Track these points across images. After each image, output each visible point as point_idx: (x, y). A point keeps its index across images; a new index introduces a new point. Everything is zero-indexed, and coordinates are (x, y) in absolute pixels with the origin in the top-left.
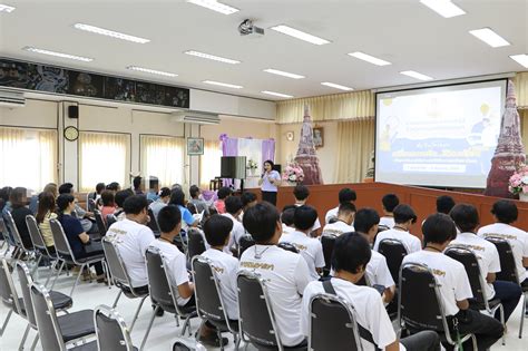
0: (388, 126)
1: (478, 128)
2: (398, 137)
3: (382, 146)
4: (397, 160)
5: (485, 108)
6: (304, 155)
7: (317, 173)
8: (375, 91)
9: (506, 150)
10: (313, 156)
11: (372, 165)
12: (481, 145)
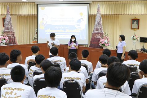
0: (43, 19)
1: (79, 21)
5: (81, 14)
6: (7, 31)
7: (15, 39)
8: (37, 3)
9: (97, 30)
10: (12, 31)
11: (36, 35)
12: (80, 28)
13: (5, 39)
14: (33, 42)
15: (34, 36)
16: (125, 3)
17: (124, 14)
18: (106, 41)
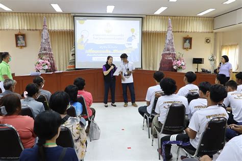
0: (82, 36)
1: (130, 39)
2: (88, 42)
3: (79, 47)
4: (88, 55)
5: (133, 30)
6: (45, 52)
7: (54, 63)
8: (73, 15)
9: (168, 50)
10: (51, 52)
11: (71, 58)
12: (132, 47)
13: (47, 64)
14: (69, 67)
15: (69, 59)
16: (182, 19)
17: (181, 32)
18: (183, 63)
